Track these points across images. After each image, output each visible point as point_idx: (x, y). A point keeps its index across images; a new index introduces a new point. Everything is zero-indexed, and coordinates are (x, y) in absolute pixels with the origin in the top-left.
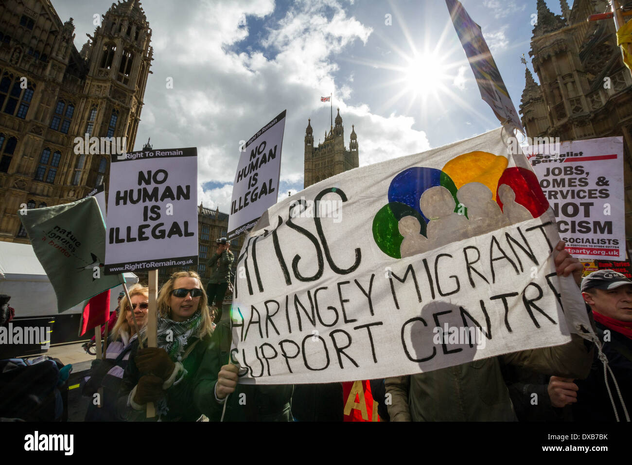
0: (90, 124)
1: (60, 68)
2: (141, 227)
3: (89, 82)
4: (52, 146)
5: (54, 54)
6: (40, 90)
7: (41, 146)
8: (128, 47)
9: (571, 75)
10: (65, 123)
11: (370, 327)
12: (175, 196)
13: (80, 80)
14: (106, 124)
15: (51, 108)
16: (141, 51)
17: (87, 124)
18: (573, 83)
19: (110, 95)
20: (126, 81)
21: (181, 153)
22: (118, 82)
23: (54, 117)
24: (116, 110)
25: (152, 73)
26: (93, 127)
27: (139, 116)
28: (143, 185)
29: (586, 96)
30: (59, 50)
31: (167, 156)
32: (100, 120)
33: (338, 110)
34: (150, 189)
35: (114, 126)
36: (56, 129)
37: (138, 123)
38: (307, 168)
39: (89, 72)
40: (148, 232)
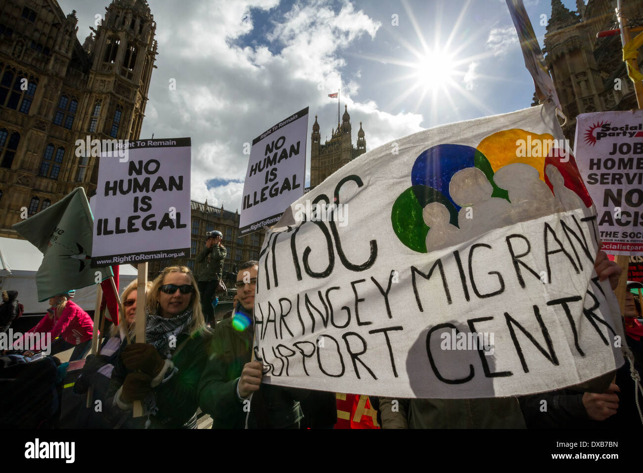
0: (94, 119)
1: (63, 62)
2: (131, 219)
3: (93, 76)
4: (55, 142)
5: (57, 48)
6: (43, 85)
7: (44, 142)
8: (132, 40)
9: (584, 74)
10: (69, 118)
11: (388, 332)
12: (168, 187)
13: (83, 74)
14: (110, 119)
15: (54, 103)
16: (145, 45)
17: (91, 120)
18: (587, 81)
19: (114, 90)
20: (130, 76)
21: (174, 143)
22: (123, 77)
23: (58, 112)
24: (120, 105)
25: (156, 67)
26: (97, 123)
27: (144, 112)
28: (134, 175)
29: (599, 95)
30: (62, 43)
31: (159, 146)
32: (104, 116)
33: (346, 107)
34: (141, 179)
35: (118, 122)
36: (60, 124)
37: (142, 119)
38: (313, 165)
39: (93, 67)
40: (138, 223)
